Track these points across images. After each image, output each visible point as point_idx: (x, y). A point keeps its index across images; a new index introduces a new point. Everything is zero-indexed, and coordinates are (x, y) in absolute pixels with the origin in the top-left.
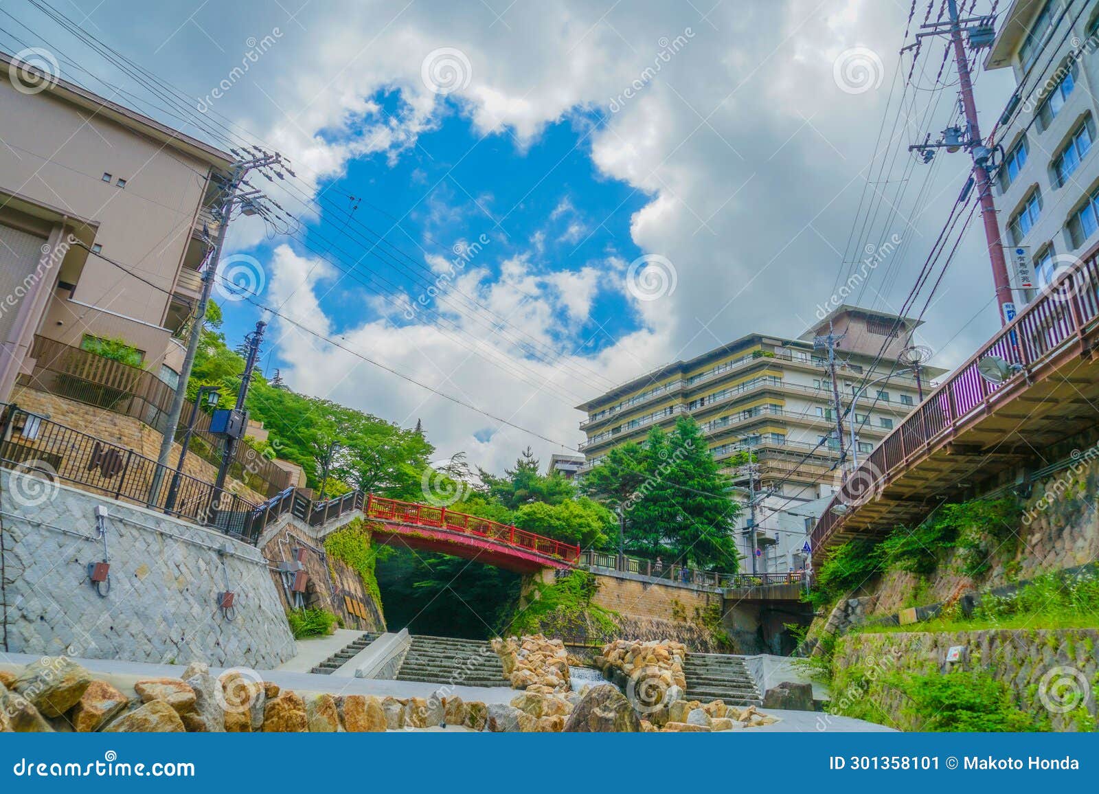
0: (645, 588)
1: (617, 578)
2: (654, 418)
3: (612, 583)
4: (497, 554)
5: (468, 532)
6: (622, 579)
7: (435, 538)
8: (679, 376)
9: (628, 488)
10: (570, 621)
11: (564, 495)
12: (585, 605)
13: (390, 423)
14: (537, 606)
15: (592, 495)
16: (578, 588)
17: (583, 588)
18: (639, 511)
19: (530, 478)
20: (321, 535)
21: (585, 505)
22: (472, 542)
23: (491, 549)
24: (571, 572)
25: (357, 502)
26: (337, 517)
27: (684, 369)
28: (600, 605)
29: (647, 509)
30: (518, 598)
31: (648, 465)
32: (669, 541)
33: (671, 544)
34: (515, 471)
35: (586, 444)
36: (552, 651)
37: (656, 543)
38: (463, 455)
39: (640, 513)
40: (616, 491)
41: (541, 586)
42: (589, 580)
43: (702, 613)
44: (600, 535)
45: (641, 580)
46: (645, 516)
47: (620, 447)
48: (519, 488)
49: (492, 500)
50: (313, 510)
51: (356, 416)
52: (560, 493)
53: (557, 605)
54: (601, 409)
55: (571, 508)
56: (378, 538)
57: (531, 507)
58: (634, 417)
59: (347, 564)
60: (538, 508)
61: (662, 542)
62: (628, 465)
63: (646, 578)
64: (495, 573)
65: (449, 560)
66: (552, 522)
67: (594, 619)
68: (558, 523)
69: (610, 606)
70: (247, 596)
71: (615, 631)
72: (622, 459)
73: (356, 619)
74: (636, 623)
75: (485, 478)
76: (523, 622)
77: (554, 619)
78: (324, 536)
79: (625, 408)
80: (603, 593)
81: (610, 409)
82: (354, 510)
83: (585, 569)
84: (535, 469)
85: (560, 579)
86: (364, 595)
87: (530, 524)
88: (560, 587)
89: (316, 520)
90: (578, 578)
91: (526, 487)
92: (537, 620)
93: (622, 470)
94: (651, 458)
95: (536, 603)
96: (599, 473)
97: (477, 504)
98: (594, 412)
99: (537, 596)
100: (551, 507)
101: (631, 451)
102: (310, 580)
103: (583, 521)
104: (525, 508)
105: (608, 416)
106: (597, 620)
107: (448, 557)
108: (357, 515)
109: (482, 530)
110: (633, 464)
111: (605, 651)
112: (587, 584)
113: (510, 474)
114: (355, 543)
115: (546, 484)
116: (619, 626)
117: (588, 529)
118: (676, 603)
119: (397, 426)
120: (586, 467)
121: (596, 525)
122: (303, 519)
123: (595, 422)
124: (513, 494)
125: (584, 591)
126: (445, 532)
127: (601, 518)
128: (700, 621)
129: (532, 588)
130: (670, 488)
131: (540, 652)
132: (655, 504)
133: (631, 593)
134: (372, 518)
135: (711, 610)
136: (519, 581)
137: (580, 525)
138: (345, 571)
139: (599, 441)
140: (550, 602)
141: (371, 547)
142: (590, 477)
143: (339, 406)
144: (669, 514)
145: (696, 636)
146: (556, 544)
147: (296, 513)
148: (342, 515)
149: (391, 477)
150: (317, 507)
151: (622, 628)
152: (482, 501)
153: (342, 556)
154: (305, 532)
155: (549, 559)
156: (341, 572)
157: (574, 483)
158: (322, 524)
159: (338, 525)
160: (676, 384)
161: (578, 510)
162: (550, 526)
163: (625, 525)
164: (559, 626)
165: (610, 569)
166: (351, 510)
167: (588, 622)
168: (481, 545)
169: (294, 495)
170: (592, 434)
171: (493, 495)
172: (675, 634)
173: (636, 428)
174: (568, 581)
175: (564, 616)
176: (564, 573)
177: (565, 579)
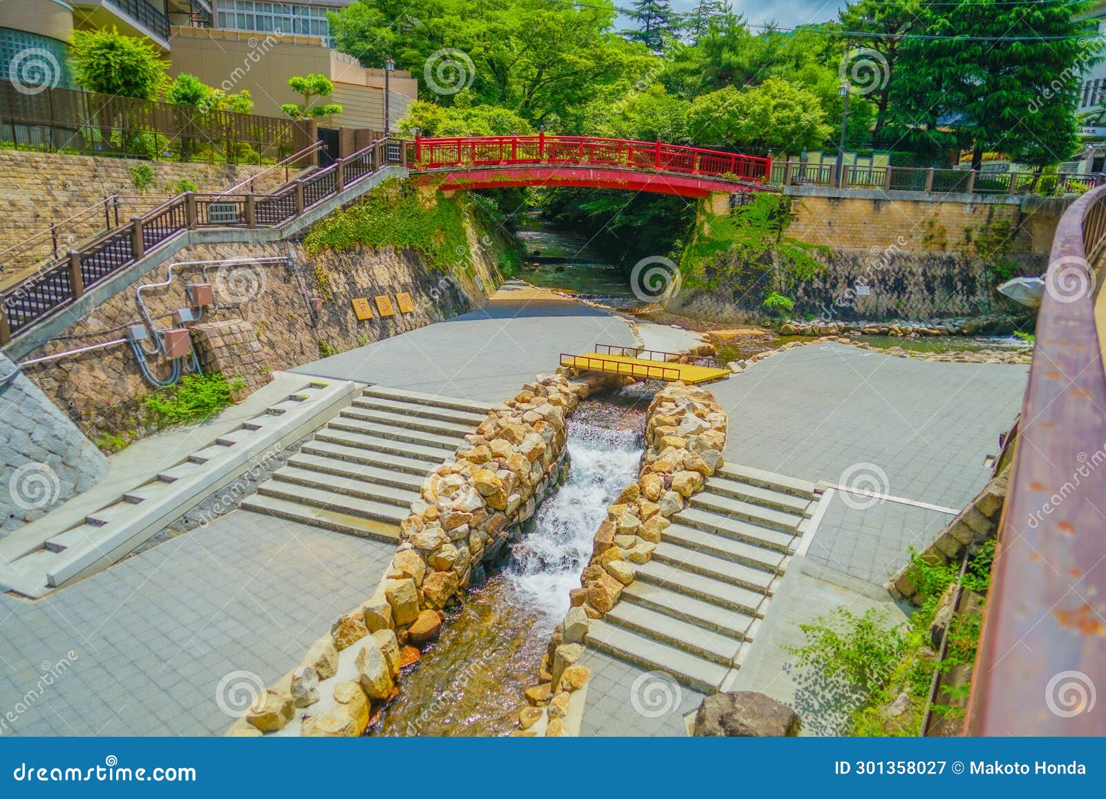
0: (878, 208)
1: (830, 199)
3: (821, 206)
4: (633, 184)
5: (584, 162)
6: (839, 199)
10: (747, 264)
12: (773, 240)
14: (703, 245)
16: (764, 220)
17: (771, 217)
22: (592, 175)
23: (622, 179)
24: (753, 197)
28: (798, 238)
41: (711, 217)
42: (781, 206)
43: (975, 235)
45: (872, 196)
53: (731, 244)
59: (374, 246)
63: (883, 194)
67: (786, 260)
69: (814, 238)
71: (818, 276)
74: (855, 260)
77: (724, 263)
78: (303, 229)
80: (803, 222)
82: (381, 170)
85: (736, 208)
86: (419, 275)
88: (735, 219)
90: (764, 204)
92: (701, 264)
95: (703, 239)
99: (705, 231)
106: (791, 260)
112: (779, 212)
116: (825, 266)
118: (931, 224)
125: (772, 222)
126: (546, 168)
128: (971, 247)
129: (698, 219)
133: (852, 217)
134: (423, 170)
135: (994, 230)
138: (367, 258)
140: (721, 238)
145: (956, 271)
155: (718, 182)
156: (352, 266)
165: (819, 186)
166: (371, 172)
167: (776, 265)
172: (920, 270)
174: (748, 210)
175: (739, 259)
176: (743, 199)
177: (743, 208)
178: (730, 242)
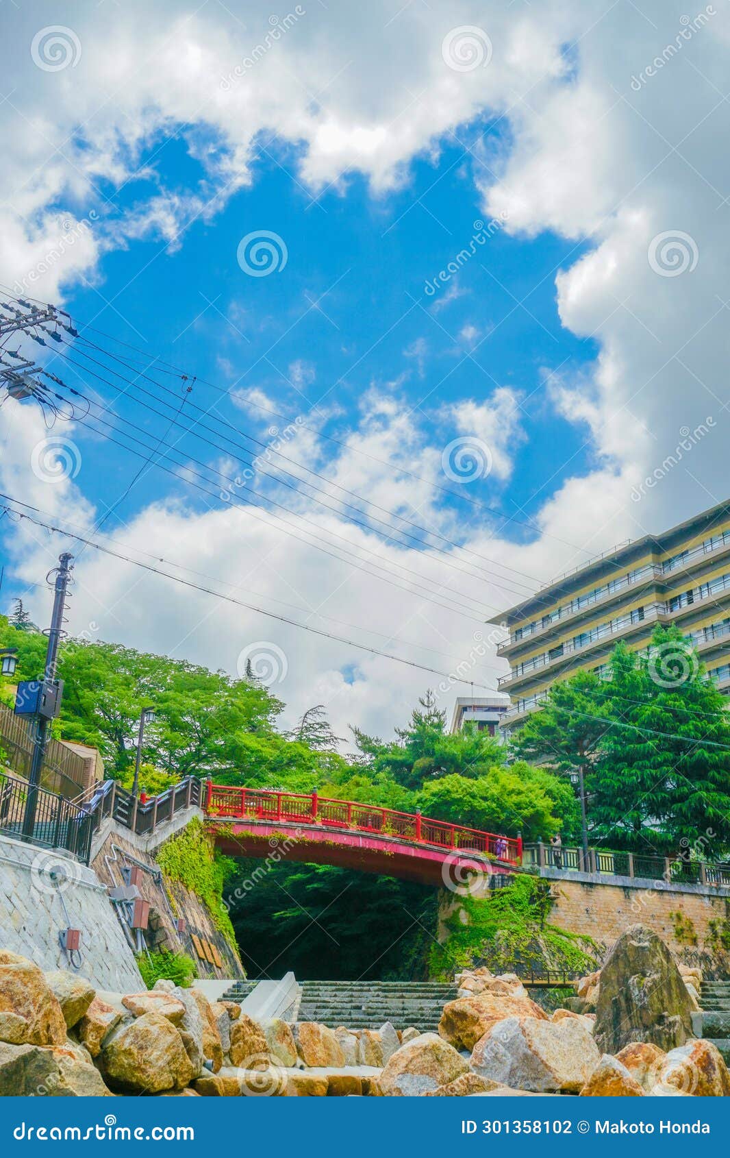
0: (627, 897)
1: (583, 883)
2: (615, 629)
3: (577, 891)
4: (398, 857)
5: (353, 828)
6: (591, 885)
7: (307, 840)
8: (649, 558)
9: (585, 742)
10: (517, 953)
11: (489, 762)
12: (537, 928)
13: (213, 672)
14: (466, 935)
15: (529, 757)
16: (526, 902)
17: (532, 901)
18: (606, 777)
19: (434, 739)
20: (151, 847)
21: (522, 775)
22: (361, 843)
23: (388, 850)
24: (512, 878)
25: (193, 795)
26: (169, 819)
27: (657, 547)
28: (562, 927)
29: (619, 774)
30: (434, 925)
31: (616, 704)
32: (658, 822)
33: (661, 825)
34: (410, 730)
35: (509, 678)
36: (504, 989)
37: (638, 825)
38: (321, 709)
39: (608, 781)
40: (567, 748)
41: (468, 902)
42: (540, 889)
43: (720, 931)
44: (550, 819)
45: (620, 884)
46: (616, 785)
47: (567, 679)
48: (419, 756)
49: (381, 775)
50: (139, 811)
51: (161, 664)
52: (482, 759)
53: (496, 930)
54: (528, 621)
55: (503, 781)
56: (224, 846)
57: (441, 783)
58: (583, 629)
59: (187, 887)
60: (453, 783)
61: (646, 823)
62: (583, 708)
63: (629, 881)
64: (398, 888)
65: (325, 873)
66: (476, 803)
67: (554, 949)
68: (485, 804)
69: (576, 927)
70: (91, 934)
71: (588, 967)
72: (571, 699)
73: (210, 967)
75: (366, 744)
76: (446, 960)
77: (494, 952)
78: (156, 848)
79: (566, 616)
80: (563, 907)
81: (543, 619)
82: (190, 807)
83: (533, 872)
84: (439, 726)
85: (497, 890)
86: (214, 932)
87: (442, 808)
88: (497, 902)
89: (143, 824)
90: (522, 886)
91: (430, 753)
92: (466, 956)
93: (575, 716)
94: (618, 694)
95: (464, 929)
96: (538, 723)
97: (358, 784)
98: (517, 626)
99: (464, 919)
100: (471, 781)
101: (585, 687)
102: (152, 911)
103: (522, 798)
104: (433, 786)
105: (540, 631)
106: (559, 950)
107: (322, 869)
108: (192, 814)
109: (372, 823)
110: (591, 706)
111: (580, 988)
112: (538, 895)
113: (403, 735)
114: (195, 856)
115: (459, 747)
116: (593, 957)
117: (531, 810)
118: (679, 917)
119: (224, 675)
120: (514, 714)
121: (545, 804)
122: (129, 827)
123: (520, 642)
124: (410, 767)
125: (534, 906)
126: (320, 830)
127: (549, 793)
128: (719, 942)
129: (454, 906)
130: (651, 738)
131: (487, 991)
132: (630, 765)
133: (606, 905)
134: (214, 817)
136: (431, 898)
137: (519, 806)
138: (186, 897)
139: (530, 671)
140: (484, 926)
141: (216, 860)
142: (525, 729)
143: (134, 652)
144: (654, 779)
145: (714, 967)
146: (484, 836)
147: (119, 817)
148: (175, 815)
149: (220, 754)
150: (144, 807)
151: (599, 960)
152: (364, 780)
153: (181, 876)
154: (132, 843)
156: (182, 900)
157: (501, 741)
158: (150, 831)
159: (172, 830)
160: (645, 572)
161: (512, 782)
162: (473, 809)
163: (586, 799)
164: (501, 962)
165: (572, 869)
166: (186, 807)
167: (545, 954)
168: (375, 846)
169: (115, 791)
170: (519, 661)
171: (379, 770)
173: (587, 646)
174: (509, 893)
175: (508, 946)
176: (503, 880)
177: (504, 889)
178: (494, 929)
